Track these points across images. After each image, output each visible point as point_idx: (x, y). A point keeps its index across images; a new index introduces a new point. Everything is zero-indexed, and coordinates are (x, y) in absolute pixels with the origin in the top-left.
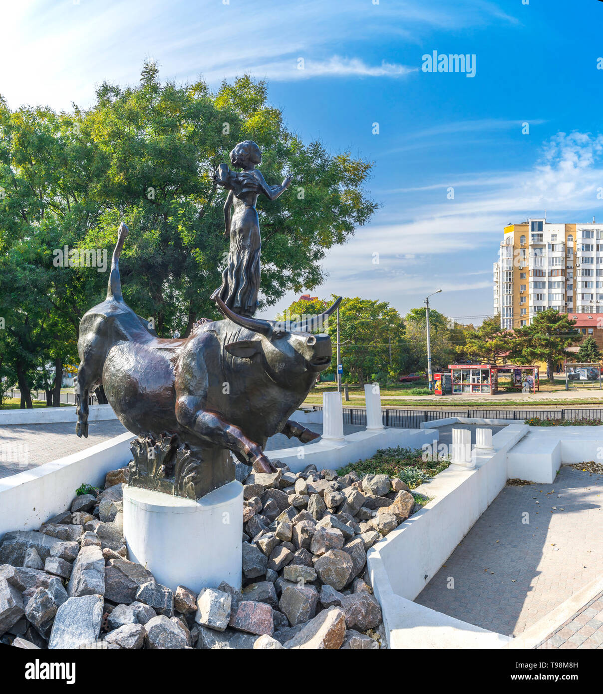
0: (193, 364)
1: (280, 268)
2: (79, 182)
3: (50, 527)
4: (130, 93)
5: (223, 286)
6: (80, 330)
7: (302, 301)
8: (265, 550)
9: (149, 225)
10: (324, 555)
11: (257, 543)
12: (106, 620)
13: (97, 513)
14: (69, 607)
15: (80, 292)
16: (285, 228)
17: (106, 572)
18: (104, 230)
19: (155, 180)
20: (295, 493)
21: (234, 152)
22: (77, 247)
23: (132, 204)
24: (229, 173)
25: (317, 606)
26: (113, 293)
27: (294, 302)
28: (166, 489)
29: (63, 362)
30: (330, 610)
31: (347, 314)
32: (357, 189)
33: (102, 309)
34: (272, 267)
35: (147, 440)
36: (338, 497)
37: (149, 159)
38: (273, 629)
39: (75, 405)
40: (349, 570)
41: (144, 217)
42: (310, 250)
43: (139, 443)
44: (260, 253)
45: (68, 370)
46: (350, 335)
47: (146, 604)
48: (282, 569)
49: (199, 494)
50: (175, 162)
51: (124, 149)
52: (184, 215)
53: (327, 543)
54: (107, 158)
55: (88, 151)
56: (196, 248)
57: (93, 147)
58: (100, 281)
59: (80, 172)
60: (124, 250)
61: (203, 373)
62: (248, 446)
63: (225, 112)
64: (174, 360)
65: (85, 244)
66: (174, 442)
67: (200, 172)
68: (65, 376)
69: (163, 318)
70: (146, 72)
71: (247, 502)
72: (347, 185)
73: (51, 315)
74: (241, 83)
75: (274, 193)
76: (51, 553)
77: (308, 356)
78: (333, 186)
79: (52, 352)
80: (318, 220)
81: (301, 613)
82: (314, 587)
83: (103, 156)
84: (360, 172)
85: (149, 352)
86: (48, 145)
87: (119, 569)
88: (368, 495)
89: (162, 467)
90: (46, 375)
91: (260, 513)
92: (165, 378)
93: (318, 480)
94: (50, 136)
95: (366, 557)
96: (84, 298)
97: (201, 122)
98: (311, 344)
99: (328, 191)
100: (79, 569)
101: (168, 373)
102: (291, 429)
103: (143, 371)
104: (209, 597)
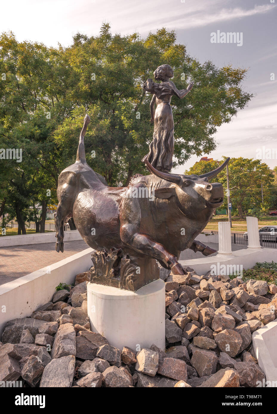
0: (131, 203)
1: (187, 140)
2: (60, 89)
3: (39, 314)
4: (94, 39)
5: (150, 153)
6: (59, 182)
7: (202, 161)
8: (180, 325)
9: (103, 116)
10: (221, 332)
11: (175, 320)
12: (77, 371)
13: (70, 301)
14: (52, 366)
15: (59, 157)
16: (189, 115)
17: (76, 340)
18: (75, 119)
19: (108, 89)
20: (200, 288)
21: (156, 71)
22: (57, 129)
23: (93, 103)
24: (153, 84)
25: (217, 365)
26: (80, 158)
27: (197, 162)
28: (115, 285)
29: (47, 203)
30: (226, 370)
31: (234, 169)
32: (237, 86)
33: (73, 168)
34: (182, 140)
35: (102, 253)
36: (230, 294)
37: (104, 77)
38: (187, 377)
39: (55, 231)
40: (239, 345)
41: (100, 111)
42: (206, 128)
43: (97, 255)
44: (173, 132)
45: (50, 208)
46: (237, 183)
47: (103, 359)
48: (192, 339)
49: (136, 288)
50: (120, 78)
51: (89, 71)
52: (125, 110)
53: (224, 324)
54: (78, 76)
55: (66, 71)
56: (132, 130)
57: (70, 69)
58: (72, 150)
59: (61, 83)
60: (87, 131)
61: (138, 209)
62: (168, 256)
63: (150, 49)
64: (119, 201)
65: (62, 127)
66: (119, 253)
67: (135, 84)
68: (48, 212)
69: (112, 174)
70: (103, 28)
71: (168, 293)
72: (231, 85)
73: (39, 172)
74: (160, 32)
75: (182, 95)
76: (39, 331)
77: (207, 198)
78: (221, 87)
79: (39, 196)
80: (211, 108)
81: (206, 369)
82: (215, 353)
83: (75, 74)
84: (239, 75)
85: (103, 196)
86: (41, 65)
87: (85, 338)
88: (251, 294)
89: (112, 270)
90: (35, 212)
91: (177, 301)
92: (113, 212)
93: (216, 282)
94: (43, 60)
95: (252, 337)
96: (61, 161)
97: (136, 55)
98: (209, 190)
99: (217, 90)
100: (58, 340)
101: (115, 209)
102: (197, 246)
103: (99, 208)
104: (144, 354)
